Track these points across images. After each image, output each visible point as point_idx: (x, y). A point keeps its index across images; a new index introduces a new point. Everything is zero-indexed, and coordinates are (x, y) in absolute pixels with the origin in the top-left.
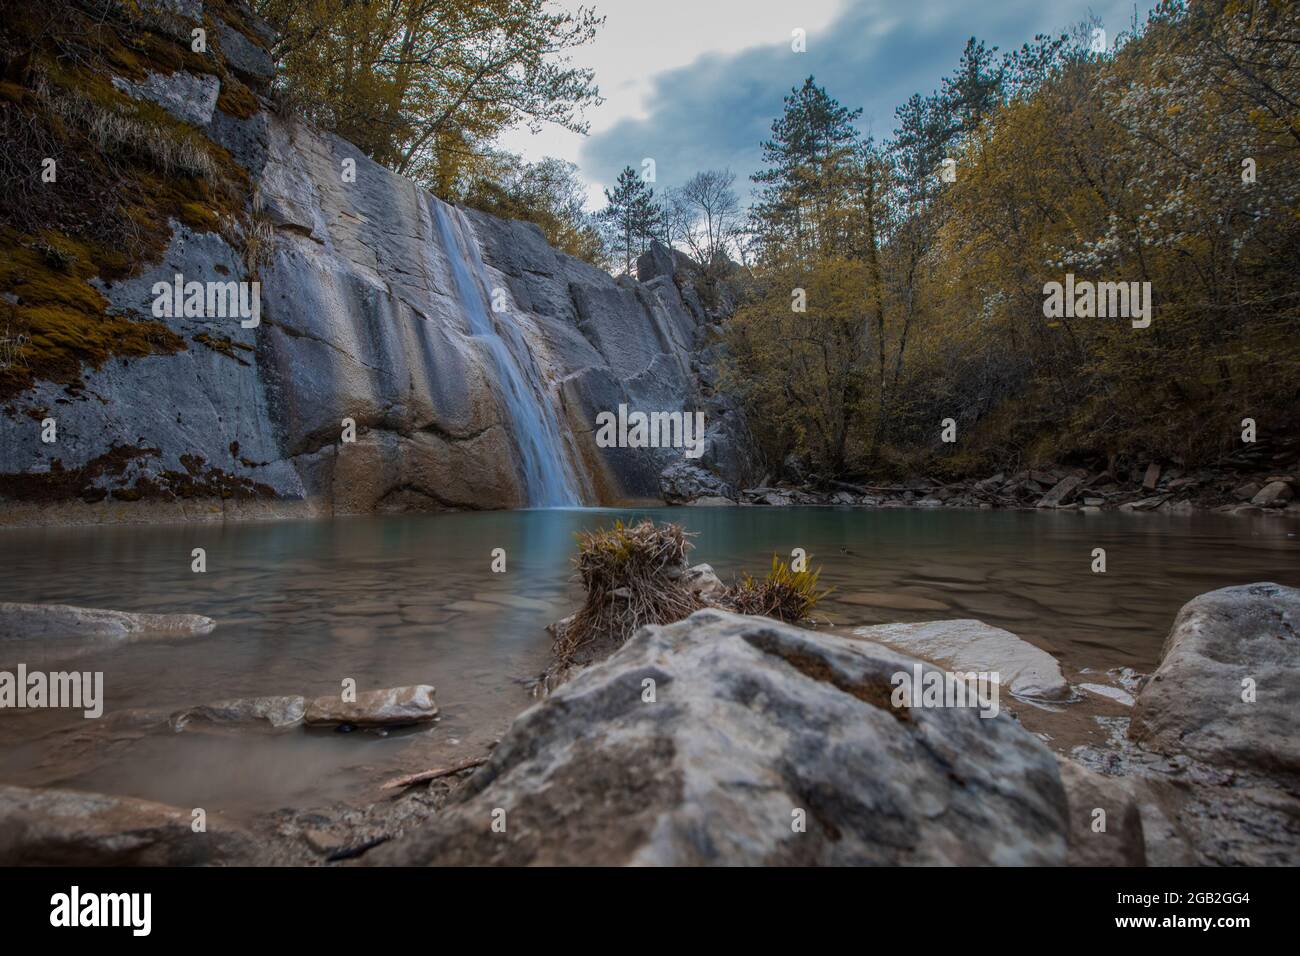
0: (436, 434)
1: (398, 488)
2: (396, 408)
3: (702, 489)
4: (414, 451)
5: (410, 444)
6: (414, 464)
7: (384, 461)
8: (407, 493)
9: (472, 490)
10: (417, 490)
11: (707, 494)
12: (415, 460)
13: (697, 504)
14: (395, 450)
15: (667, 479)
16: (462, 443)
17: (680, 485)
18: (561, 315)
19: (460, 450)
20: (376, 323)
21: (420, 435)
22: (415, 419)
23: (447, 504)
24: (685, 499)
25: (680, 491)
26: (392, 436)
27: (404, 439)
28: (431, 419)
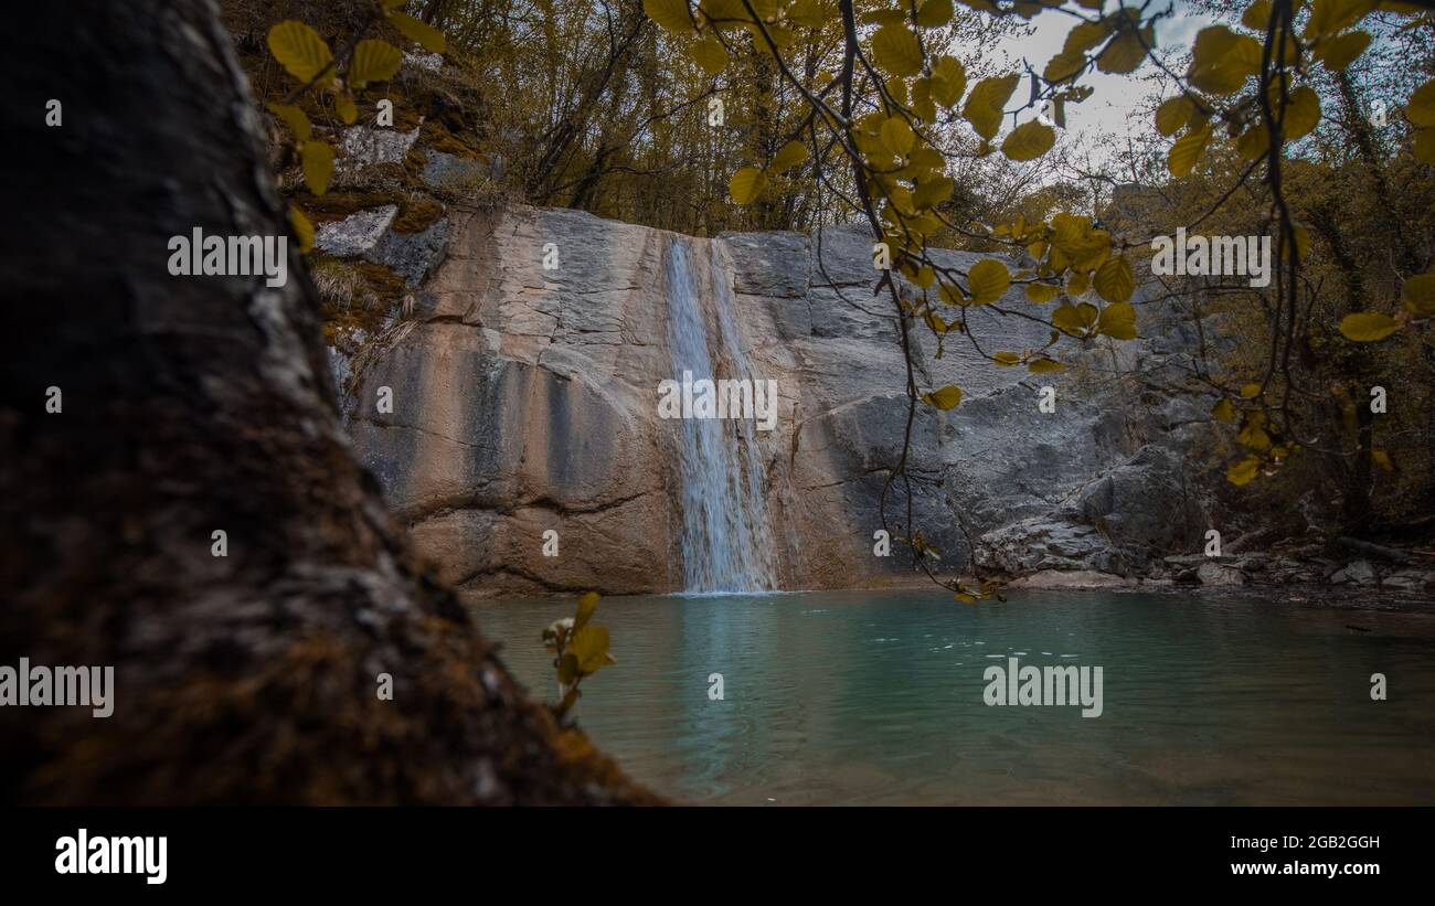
0: (552, 509)
1: (489, 571)
2: (493, 485)
3: (1049, 559)
4: (513, 530)
5: (509, 523)
6: (512, 545)
7: (466, 543)
8: (502, 576)
9: (595, 571)
10: (514, 572)
11: (1056, 567)
12: (515, 539)
13: (1027, 584)
14: (487, 531)
15: (987, 545)
16: (583, 518)
17: (1006, 554)
18: (868, 332)
19: (579, 526)
20: (495, 397)
21: (526, 512)
22: (520, 495)
23: (554, 588)
24: (1012, 577)
25: (1003, 562)
26: (485, 517)
27: (503, 517)
28: (541, 493)
